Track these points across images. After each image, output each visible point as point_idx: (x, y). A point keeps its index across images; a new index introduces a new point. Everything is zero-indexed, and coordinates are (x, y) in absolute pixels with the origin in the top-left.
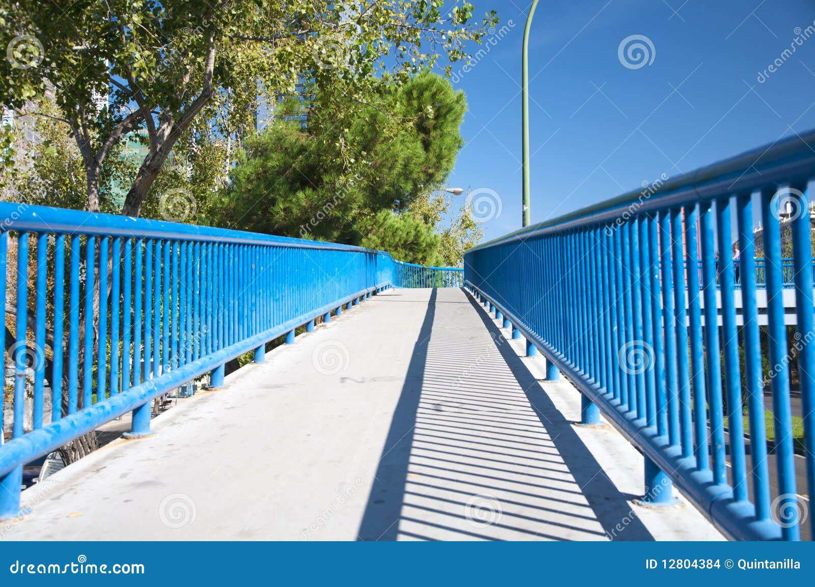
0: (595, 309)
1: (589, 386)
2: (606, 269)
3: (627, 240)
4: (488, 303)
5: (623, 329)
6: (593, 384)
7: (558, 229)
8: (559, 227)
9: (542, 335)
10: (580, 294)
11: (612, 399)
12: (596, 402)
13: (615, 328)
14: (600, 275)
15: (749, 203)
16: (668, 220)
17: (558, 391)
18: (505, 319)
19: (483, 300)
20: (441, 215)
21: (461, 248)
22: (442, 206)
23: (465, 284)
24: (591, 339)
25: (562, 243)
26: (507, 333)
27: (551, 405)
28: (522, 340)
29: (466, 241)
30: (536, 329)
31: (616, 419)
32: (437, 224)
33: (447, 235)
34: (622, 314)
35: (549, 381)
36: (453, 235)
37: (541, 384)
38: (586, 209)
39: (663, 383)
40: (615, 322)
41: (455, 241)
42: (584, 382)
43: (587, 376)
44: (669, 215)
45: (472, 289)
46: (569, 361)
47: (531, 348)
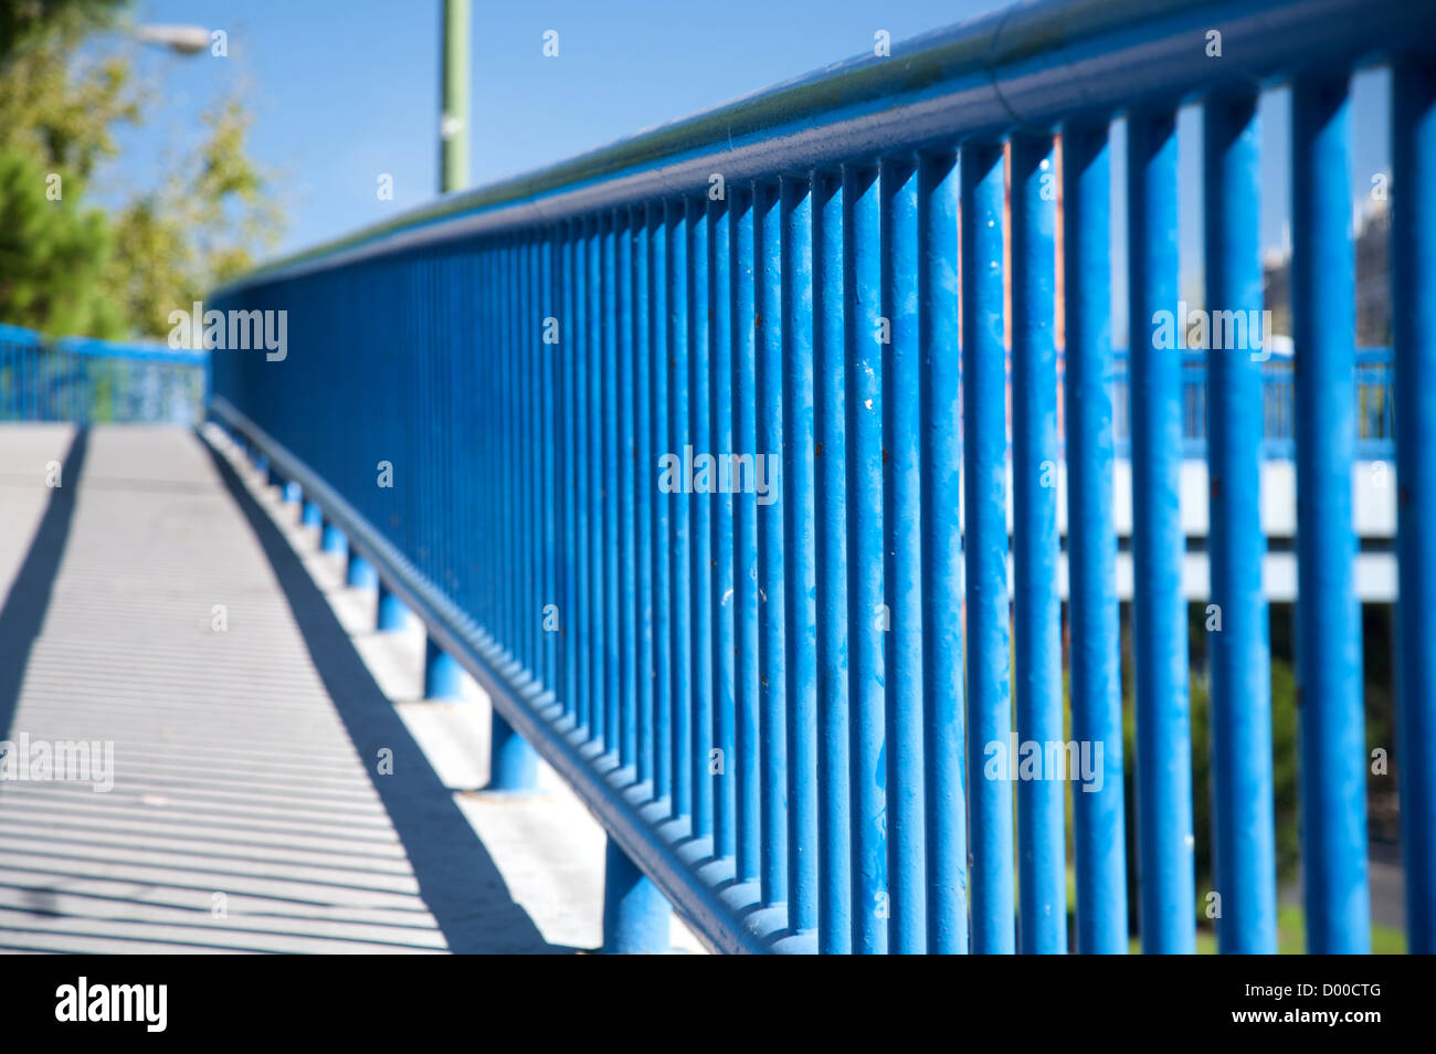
0: (664, 521)
1: (633, 811)
2: (704, 373)
3: (775, 264)
4: (294, 491)
5: (754, 596)
6: (647, 803)
7: (545, 213)
8: (549, 206)
9: (481, 617)
10: (613, 464)
11: (708, 860)
12: (654, 872)
13: (728, 594)
14: (684, 393)
15: (1170, 144)
16: (910, 195)
17: (530, 832)
18: (352, 556)
19: (277, 479)
20: (115, 137)
21: (201, 273)
22: (124, 97)
23: (212, 417)
24: (648, 633)
25: (557, 264)
26: (353, 609)
27: (495, 884)
28: (411, 634)
29: (223, 243)
30: (460, 596)
31: (717, 934)
32: (102, 169)
33: (142, 217)
34: (752, 543)
35: (498, 796)
36: (166, 218)
37: (464, 803)
38: (638, 140)
39: (878, 798)
40: (729, 573)
41: (175, 241)
42: (616, 795)
43: (630, 773)
44: (913, 180)
45: (236, 434)
46: (571, 718)
47: (439, 673)
